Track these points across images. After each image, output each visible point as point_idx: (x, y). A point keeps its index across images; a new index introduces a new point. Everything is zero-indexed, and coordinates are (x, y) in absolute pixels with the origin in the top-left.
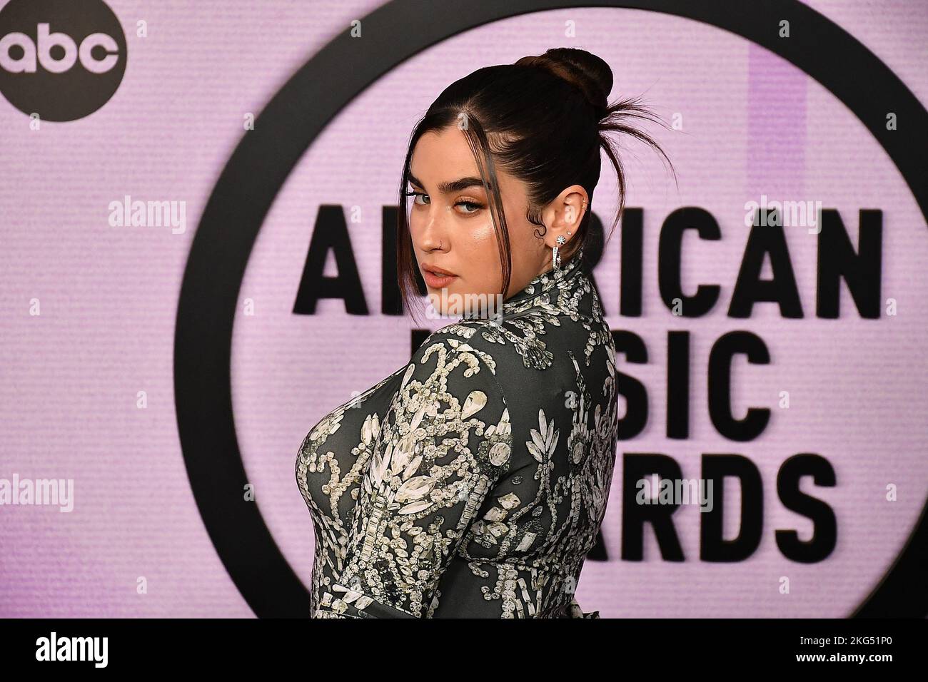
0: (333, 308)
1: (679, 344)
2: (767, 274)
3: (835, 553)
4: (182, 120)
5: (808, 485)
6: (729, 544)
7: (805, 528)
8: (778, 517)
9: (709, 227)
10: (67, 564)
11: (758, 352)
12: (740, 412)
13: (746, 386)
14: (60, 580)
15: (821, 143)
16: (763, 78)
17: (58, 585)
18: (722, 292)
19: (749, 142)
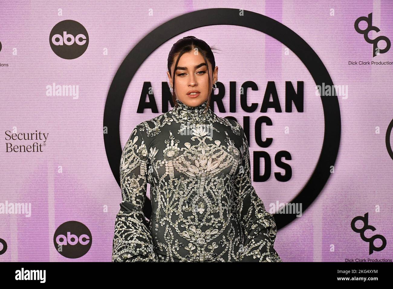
0: (148, 111)
1: (247, 120)
2: (271, 100)
3: (291, 179)
4: (105, 58)
5: (283, 160)
6: (261, 176)
7: (283, 172)
8: (275, 169)
9: (255, 87)
10: (74, 185)
11: (269, 122)
12: (264, 139)
13: (266, 132)
14: (72, 189)
15: (286, 63)
16: (269, 44)
17: (72, 191)
18: (259, 105)
19: (266, 63)
